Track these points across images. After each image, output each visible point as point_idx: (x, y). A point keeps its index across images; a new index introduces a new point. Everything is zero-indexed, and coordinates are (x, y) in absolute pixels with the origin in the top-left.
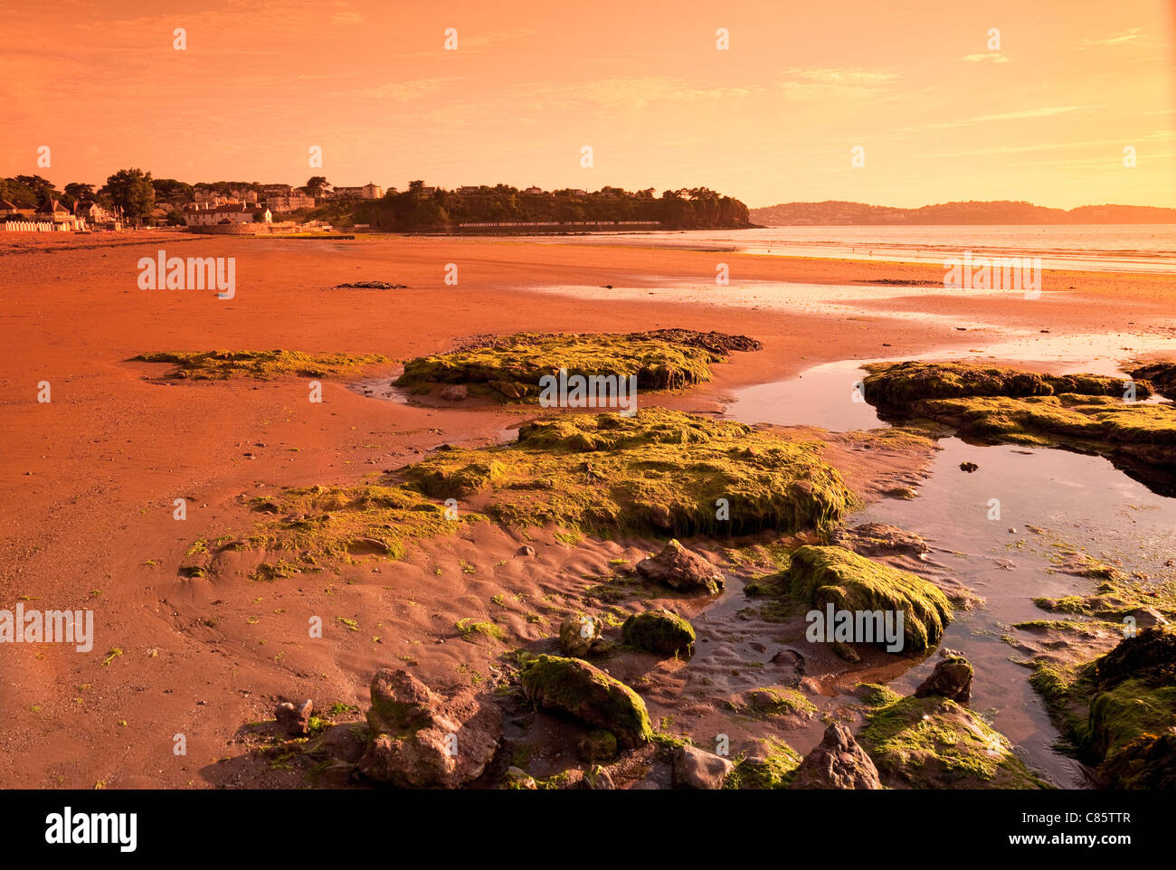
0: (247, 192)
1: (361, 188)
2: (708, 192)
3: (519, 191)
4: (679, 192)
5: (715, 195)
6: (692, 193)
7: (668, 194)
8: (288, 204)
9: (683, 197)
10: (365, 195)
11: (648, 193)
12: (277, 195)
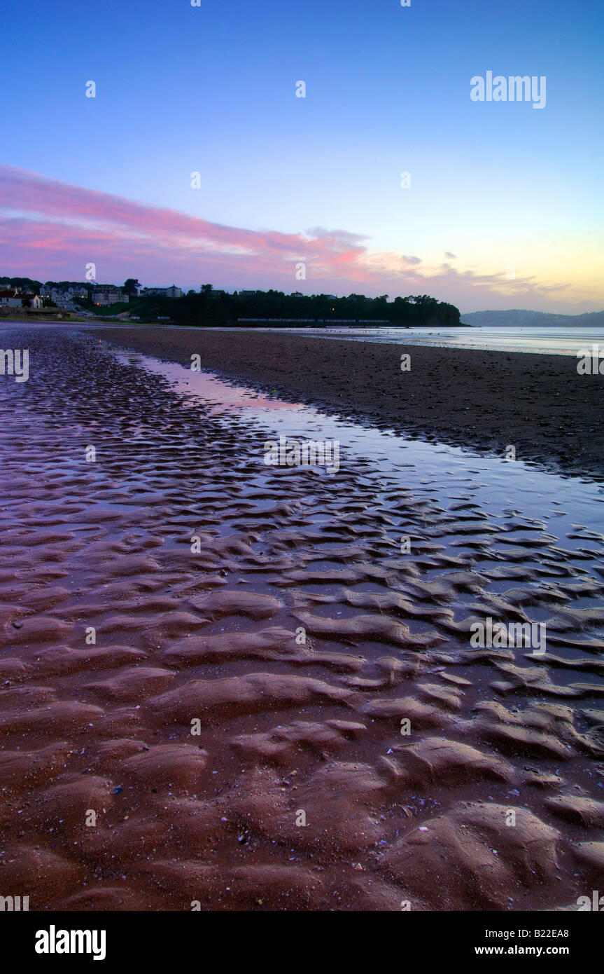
0: (80, 289)
1: (166, 289)
2: (429, 299)
3: (286, 295)
4: (406, 299)
5: (434, 301)
6: (416, 299)
7: (398, 299)
8: (108, 299)
9: (410, 302)
10: (169, 294)
11: (383, 299)
12: (100, 292)
